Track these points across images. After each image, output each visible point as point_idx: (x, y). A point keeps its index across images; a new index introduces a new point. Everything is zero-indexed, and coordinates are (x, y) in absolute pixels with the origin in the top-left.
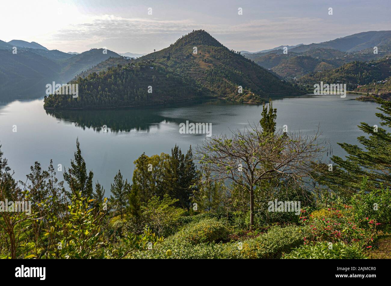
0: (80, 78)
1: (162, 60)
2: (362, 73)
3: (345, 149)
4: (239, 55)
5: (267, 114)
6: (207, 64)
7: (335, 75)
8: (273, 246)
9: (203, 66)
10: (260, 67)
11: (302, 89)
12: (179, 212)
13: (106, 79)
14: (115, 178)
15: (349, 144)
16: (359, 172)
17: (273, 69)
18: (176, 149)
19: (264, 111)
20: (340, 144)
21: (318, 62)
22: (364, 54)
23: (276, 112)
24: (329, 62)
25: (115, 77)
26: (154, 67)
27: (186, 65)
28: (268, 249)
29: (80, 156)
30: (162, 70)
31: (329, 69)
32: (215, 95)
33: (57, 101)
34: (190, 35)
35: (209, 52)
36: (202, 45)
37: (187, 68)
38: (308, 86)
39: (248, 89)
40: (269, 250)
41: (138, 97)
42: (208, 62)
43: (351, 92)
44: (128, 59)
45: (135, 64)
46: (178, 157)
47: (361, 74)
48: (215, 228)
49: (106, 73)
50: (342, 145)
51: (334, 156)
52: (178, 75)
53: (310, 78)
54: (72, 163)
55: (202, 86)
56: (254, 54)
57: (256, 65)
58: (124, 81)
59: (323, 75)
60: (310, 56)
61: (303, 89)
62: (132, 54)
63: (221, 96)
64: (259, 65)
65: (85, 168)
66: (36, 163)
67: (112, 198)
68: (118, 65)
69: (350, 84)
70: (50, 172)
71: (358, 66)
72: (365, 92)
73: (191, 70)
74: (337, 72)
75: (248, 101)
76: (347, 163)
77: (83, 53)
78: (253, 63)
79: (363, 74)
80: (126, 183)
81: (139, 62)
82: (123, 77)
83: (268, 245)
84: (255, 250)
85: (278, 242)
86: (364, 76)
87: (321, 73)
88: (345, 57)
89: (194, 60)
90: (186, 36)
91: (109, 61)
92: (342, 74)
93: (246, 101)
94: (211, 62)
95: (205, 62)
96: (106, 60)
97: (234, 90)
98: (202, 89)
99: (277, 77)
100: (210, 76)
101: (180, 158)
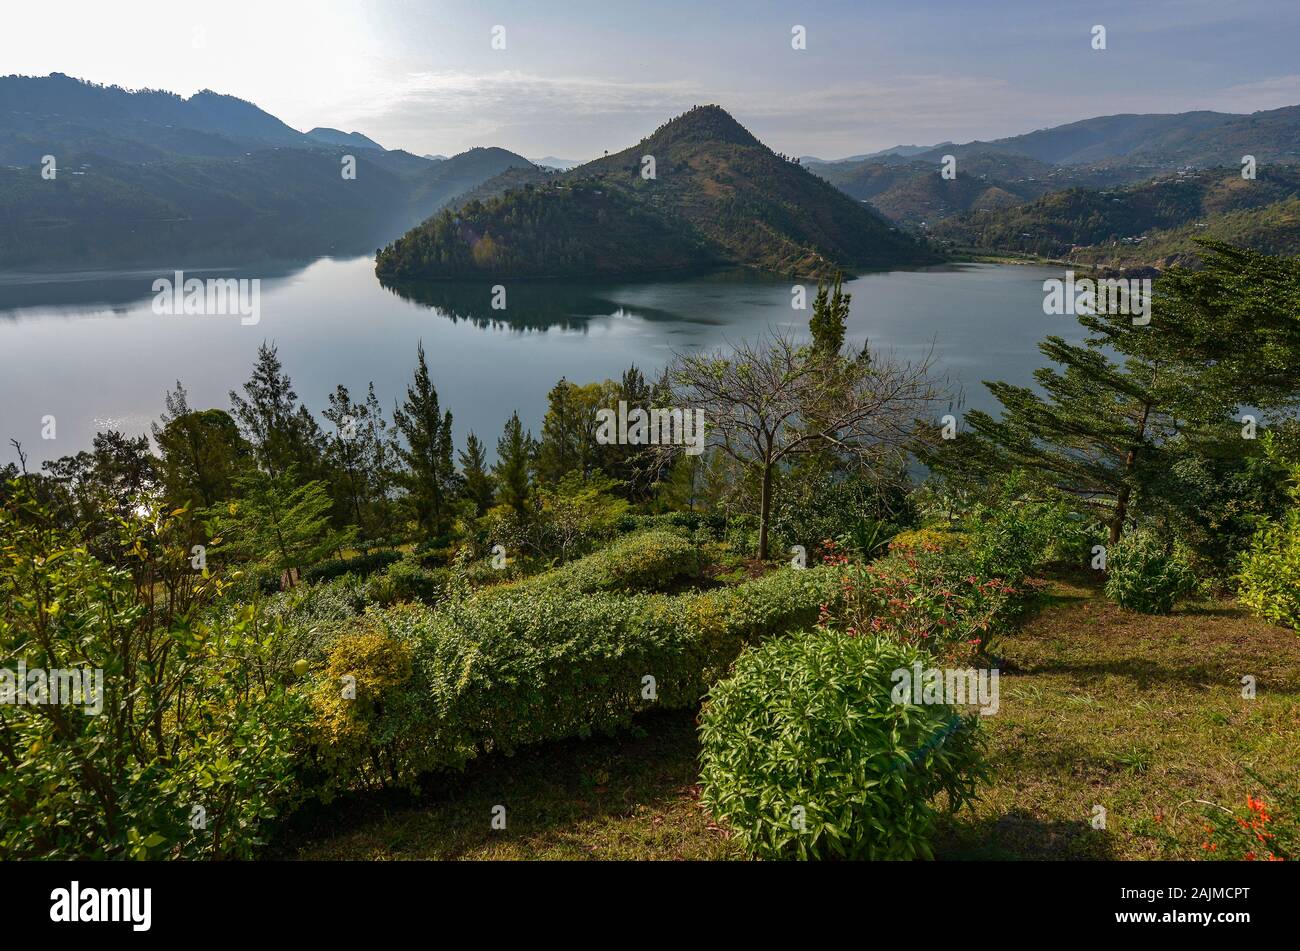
0: (447, 211)
1: (621, 175)
2: (1087, 215)
3: (999, 396)
4: (795, 167)
5: (827, 305)
6: (721, 185)
7: (1020, 220)
8: (769, 608)
9: (712, 189)
10: (842, 194)
11: (936, 251)
12: (618, 508)
13: (499, 214)
14: (507, 426)
15: (1010, 384)
16: (1026, 450)
17: (872, 200)
18: (633, 373)
19: (820, 297)
20: (988, 385)
21: (982, 186)
22: (1099, 171)
23: (848, 301)
24: (1010, 188)
25: (519, 212)
26: (604, 190)
27: (674, 187)
28: (754, 614)
29: (426, 379)
30: (619, 197)
31: (1007, 206)
32: (734, 259)
33: (402, 260)
34: (686, 118)
35: (727, 158)
36: (712, 142)
37: (675, 195)
38: (952, 244)
39: (809, 247)
40: (758, 618)
41: (566, 257)
42: (723, 182)
43: (1053, 261)
44: (547, 171)
45: (563, 184)
46: (637, 390)
47: (1085, 218)
48: (671, 552)
49: (501, 203)
50: (993, 387)
51: (973, 412)
52: (655, 210)
53: (958, 224)
54: (410, 392)
55: (706, 237)
56: (832, 164)
57: (835, 191)
58: (537, 220)
59: (992, 217)
60: (965, 171)
61: (940, 251)
62: (556, 161)
63: (748, 261)
64: (841, 190)
65: (436, 404)
66: (340, 387)
67: (499, 464)
68: (527, 186)
69: (1055, 242)
70: (369, 408)
71: (1080, 198)
72: (1089, 263)
73: (685, 198)
74: (1028, 212)
75: (808, 274)
76: (1001, 429)
77: (455, 158)
78: (827, 186)
79: (1090, 219)
80: (529, 439)
81: (572, 178)
82: (536, 212)
83: (757, 607)
84: (723, 615)
85: (782, 601)
86: (1091, 225)
87: (986, 213)
88: (1050, 178)
89: (693, 177)
90: (678, 121)
91: (507, 175)
92: (1039, 219)
93: (803, 275)
94: (730, 181)
95: (717, 181)
96: (502, 174)
97: (778, 248)
98: (707, 243)
99: (881, 221)
100: (726, 214)
101: (639, 393)
